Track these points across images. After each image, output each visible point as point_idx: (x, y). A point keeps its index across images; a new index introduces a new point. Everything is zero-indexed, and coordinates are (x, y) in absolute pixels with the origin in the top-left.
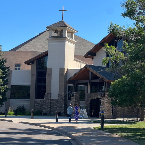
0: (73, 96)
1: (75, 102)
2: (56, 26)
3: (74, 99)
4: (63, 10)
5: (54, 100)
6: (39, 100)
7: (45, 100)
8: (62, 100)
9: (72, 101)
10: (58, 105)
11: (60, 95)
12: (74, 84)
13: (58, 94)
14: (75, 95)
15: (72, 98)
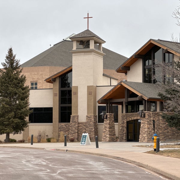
0: (106, 118)
1: (109, 124)
2: (81, 37)
3: (108, 121)
4: (88, 18)
5: (82, 123)
6: (63, 124)
7: (71, 124)
8: (92, 123)
9: (106, 124)
10: (87, 129)
11: (89, 117)
12: (108, 104)
13: (87, 116)
14: (108, 116)
15: (106, 120)
